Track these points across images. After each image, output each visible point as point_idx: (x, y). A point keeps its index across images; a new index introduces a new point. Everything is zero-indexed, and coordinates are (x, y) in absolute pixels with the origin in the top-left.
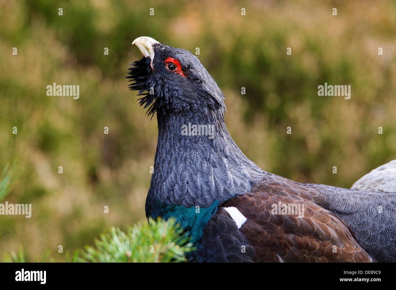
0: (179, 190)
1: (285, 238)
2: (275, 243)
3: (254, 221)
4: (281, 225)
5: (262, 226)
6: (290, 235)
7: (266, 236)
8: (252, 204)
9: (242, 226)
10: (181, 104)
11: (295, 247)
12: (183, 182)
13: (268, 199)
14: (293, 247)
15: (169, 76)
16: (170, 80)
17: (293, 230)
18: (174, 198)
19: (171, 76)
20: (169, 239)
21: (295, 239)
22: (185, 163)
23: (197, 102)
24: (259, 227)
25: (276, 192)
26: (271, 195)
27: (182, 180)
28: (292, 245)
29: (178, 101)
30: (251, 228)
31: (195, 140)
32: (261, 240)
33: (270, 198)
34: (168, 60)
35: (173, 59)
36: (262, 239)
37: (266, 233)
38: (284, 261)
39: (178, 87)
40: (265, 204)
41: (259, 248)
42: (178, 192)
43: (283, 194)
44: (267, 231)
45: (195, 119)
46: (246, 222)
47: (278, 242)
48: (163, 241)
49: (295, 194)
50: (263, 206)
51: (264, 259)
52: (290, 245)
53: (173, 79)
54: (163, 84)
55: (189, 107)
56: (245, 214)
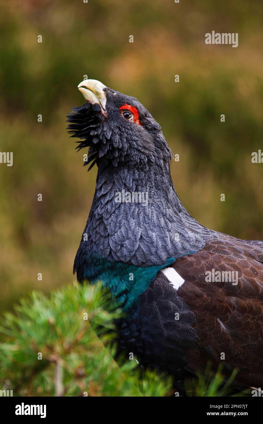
0: (130, 245)
1: (226, 301)
2: (215, 306)
3: (192, 283)
4: (222, 288)
5: (201, 288)
6: (233, 297)
7: (206, 299)
8: (191, 264)
9: (180, 288)
10: (138, 156)
11: (237, 311)
12: (135, 237)
13: (208, 259)
14: (236, 311)
15: (127, 125)
16: (128, 129)
17: (236, 293)
18: (122, 253)
19: (129, 125)
20: (96, 304)
21: (237, 302)
22: (139, 218)
23: (154, 154)
24: (198, 290)
25: (217, 250)
26: (212, 254)
27: (135, 236)
28: (234, 308)
29: (136, 152)
30: (189, 291)
31: (151, 194)
32: (201, 304)
33: (211, 258)
34: (124, 107)
35: (129, 106)
36: (202, 302)
37: (205, 296)
38: (226, 326)
39: (137, 137)
40: (205, 264)
41: (198, 312)
42: (128, 246)
43: (225, 253)
44: (207, 294)
45: (151, 172)
46: (184, 284)
47: (218, 306)
48: (89, 306)
49: (238, 252)
50: (203, 267)
51: (203, 324)
52: (232, 309)
53: (131, 128)
54: (121, 134)
55: (147, 159)
56: (183, 275)
